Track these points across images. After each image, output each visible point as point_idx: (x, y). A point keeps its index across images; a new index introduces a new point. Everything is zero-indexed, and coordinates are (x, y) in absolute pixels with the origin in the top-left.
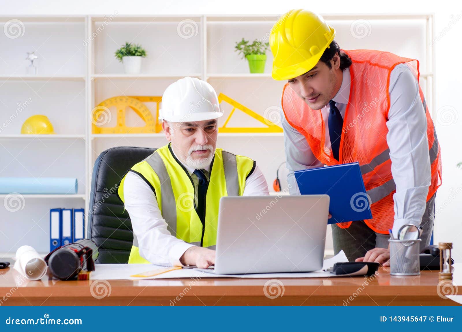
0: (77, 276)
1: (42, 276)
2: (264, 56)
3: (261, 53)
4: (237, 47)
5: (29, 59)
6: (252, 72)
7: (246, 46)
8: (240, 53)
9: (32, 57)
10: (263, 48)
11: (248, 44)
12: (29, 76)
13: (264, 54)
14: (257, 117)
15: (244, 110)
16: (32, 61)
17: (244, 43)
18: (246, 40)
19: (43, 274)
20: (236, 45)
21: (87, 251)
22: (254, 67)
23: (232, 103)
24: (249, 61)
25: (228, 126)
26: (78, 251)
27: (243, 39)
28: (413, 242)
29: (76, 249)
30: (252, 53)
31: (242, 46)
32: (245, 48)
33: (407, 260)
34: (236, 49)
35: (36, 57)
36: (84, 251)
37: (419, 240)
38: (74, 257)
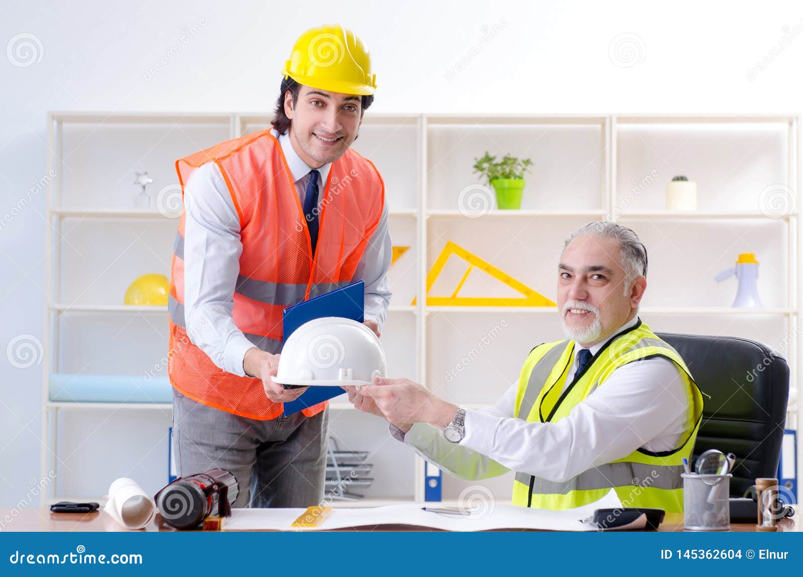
0: (201, 525)
1: (146, 523)
2: (521, 181)
3: (516, 177)
4: (476, 167)
5: (139, 183)
6: (500, 207)
7: (491, 164)
8: (482, 175)
9: (145, 180)
10: (520, 168)
11: (494, 162)
12: (137, 210)
13: (520, 178)
14: (508, 281)
15: (488, 269)
16: (144, 187)
17: (488, 159)
18: (491, 155)
19: (149, 520)
20: (475, 163)
21: (220, 489)
22: (504, 200)
23: (468, 257)
24: (496, 189)
25: (461, 294)
26: (206, 486)
27: (487, 153)
28: (719, 479)
29: (202, 484)
30: (501, 177)
31: (486, 165)
32: (489, 168)
33: (710, 507)
34: (475, 170)
35: (151, 181)
36: (215, 487)
37: (728, 475)
38: (199, 495)
